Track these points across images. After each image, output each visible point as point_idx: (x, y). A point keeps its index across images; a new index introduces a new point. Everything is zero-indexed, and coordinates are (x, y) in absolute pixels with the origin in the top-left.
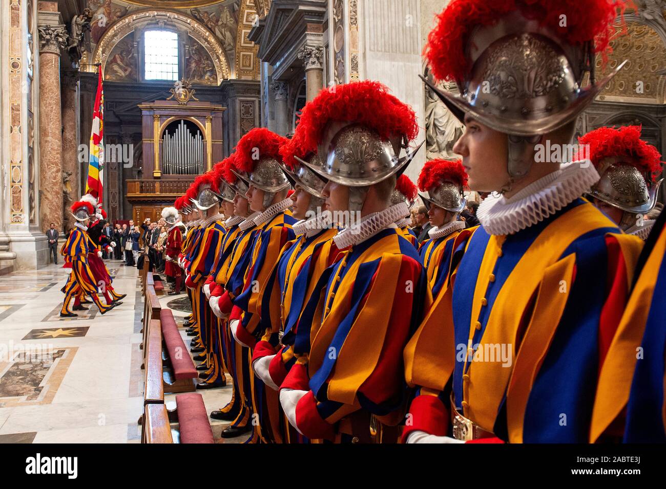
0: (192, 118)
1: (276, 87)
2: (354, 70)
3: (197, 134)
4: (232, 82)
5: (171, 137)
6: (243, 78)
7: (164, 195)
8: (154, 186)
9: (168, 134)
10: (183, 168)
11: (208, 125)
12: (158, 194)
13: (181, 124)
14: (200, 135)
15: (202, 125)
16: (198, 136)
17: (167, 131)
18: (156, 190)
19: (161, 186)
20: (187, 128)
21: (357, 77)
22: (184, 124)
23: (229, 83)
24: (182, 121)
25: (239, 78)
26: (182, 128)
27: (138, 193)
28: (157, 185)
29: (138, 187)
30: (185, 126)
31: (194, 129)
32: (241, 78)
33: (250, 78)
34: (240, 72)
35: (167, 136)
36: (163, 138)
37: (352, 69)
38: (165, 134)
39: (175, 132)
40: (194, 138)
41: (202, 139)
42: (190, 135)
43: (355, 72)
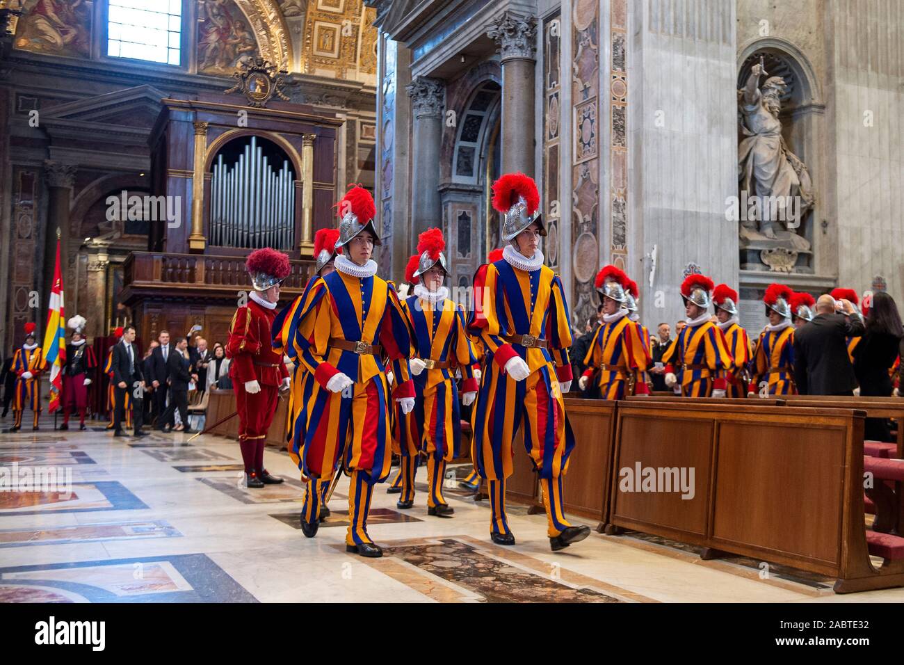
0: (275, 134)
1: (422, 91)
2: (618, 65)
3: (283, 168)
4: (295, 78)
5: (229, 171)
6: (319, 72)
7: (212, 287)
8: (192, 269)
9: (223, 163)
10: (251, 235)
11: (307, 151)
12: (200, 284)
13: (250, 144)
14: (289, 170)
15: (294, 151)
16: (285, 173)
17: (221, 156)
18: (197, 277)
19: (208, 269)
20: (263, 155)
21: (623, 78)
22: (257, 145)
23: (290, 81)
24: (254, 140)
25: (309, 71)
26: (253, 155)
27: (158, 281)
28: (200, 267)
29: (158, 268)
30: (259, 149)
31: (277, 157)
32: (314, 72)
33: (331, 74)
34: (313, 61)
35: (221, 167)
36: (212, 170)
37: (615, 64)
38: (218, 164)
39: (238, 161)
40: (278, 175)
41: (294, 177)
42: (267, 169)
43: (619, 69)
